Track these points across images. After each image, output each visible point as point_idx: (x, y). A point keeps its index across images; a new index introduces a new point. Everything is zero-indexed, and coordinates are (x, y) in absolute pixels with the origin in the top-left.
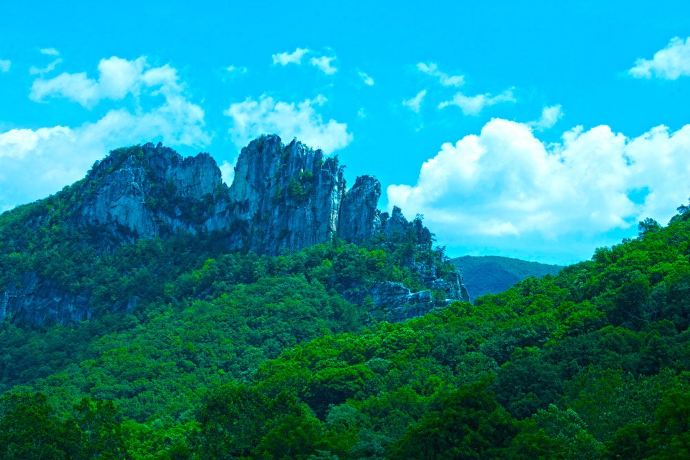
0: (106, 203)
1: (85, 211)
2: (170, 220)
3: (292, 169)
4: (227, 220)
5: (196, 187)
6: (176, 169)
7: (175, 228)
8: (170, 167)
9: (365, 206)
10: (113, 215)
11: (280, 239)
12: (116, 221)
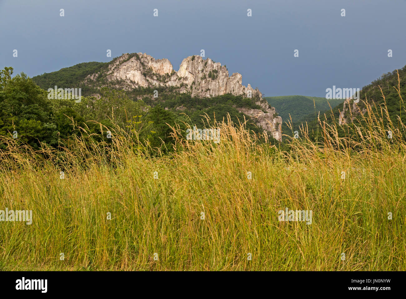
0: (125, 72)
1: (115, 74)
2: (152, 81)
3: (209, 68)
4: (178, 83)
5: (162, 70)
6: (153, 63)
7: (154, 83)
8: (150, 62)
9: (237, 83)
10: (128, 77)
12: (129, 79)
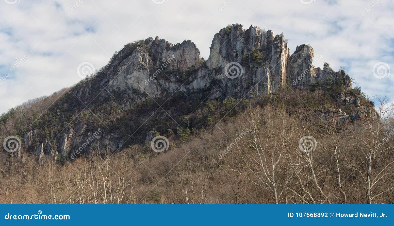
0: (125, 76)
1: (111, 83)
2: (167, 84)
3: (252, 43)
4: (207, 80)
5: (183, 62)
6: (169, 52)
7: (171, 88)
9: (304, 64)
10: (129, 84)
11: (248, 88)
12: (132, 87)
